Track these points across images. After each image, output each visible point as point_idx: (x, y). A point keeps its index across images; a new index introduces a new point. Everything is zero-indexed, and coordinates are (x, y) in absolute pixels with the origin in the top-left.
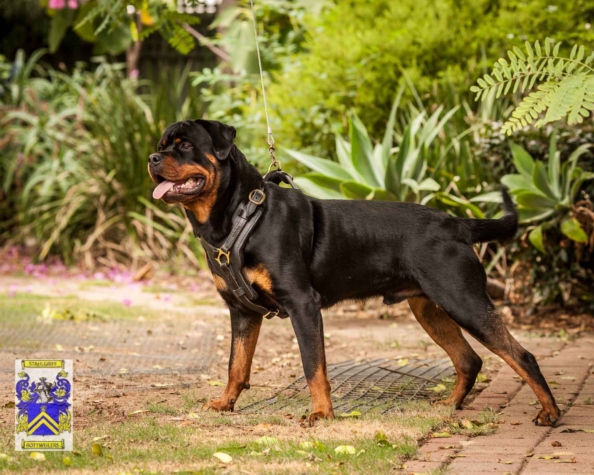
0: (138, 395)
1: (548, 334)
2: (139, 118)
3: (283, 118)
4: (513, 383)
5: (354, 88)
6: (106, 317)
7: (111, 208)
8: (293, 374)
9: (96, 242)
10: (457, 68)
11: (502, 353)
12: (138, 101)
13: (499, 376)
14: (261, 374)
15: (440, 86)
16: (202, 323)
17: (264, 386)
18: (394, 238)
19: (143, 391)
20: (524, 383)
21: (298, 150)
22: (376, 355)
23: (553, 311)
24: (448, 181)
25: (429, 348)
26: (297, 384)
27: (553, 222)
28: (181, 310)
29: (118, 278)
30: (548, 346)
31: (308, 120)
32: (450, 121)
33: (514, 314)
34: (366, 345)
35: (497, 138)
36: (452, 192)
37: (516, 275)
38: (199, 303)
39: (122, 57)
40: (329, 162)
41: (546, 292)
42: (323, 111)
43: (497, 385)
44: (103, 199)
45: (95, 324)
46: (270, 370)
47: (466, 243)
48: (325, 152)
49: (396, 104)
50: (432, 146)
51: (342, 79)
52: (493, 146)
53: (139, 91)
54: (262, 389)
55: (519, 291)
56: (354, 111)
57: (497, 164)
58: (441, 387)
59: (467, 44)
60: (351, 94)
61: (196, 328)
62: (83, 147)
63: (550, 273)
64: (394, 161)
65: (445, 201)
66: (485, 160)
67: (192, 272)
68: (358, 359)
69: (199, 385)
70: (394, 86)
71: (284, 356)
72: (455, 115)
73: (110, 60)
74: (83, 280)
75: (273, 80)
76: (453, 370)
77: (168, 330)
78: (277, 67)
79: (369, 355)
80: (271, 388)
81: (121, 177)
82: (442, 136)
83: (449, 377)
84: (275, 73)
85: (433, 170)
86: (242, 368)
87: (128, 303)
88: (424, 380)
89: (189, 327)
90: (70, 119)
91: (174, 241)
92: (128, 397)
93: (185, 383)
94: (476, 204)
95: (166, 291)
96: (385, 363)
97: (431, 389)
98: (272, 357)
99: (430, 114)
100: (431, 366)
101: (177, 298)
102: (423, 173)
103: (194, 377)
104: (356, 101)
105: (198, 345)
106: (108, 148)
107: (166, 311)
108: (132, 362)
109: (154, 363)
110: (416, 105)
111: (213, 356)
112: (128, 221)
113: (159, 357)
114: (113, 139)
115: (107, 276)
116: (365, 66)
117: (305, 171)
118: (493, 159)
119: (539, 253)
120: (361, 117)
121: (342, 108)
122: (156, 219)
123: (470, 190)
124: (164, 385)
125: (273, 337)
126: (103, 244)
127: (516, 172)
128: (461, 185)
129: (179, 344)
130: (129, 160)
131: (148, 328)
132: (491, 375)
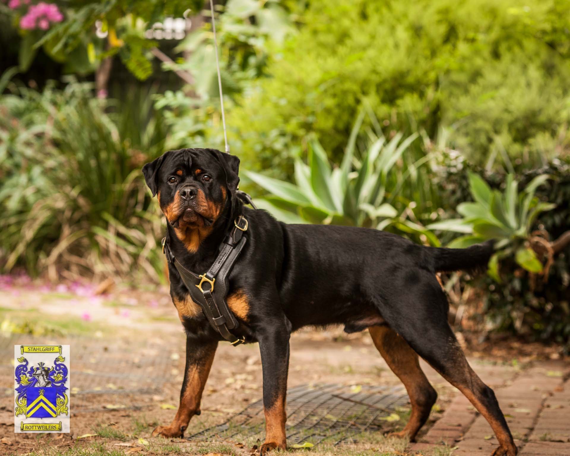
0: (88, 416)
1: (500, 362)
2: (105, 137)
3: (244, 141)
4: (467, 414)
5: (313, 113)
6: (64, 331)
7: (75, 223)
8: (246, 398)
9: (60, 256)
10: (416, 96)
11: (462, 386)
12: (105, 120)
13: (453, 406)
14: (214, 396)
15: (398, 114)
16: (158, 341)
17: (216, 411)
18: (356, 262)
19: (94, 413)
20: (477, 414)
21: (259, 172)
22: (330, 380)
23: (505, 339)
24: (405, 207)
25: (383, 374)
26: (249, 410)
27: (508, 252)
28: (139, 326)
29: (80, 291)
30: (500, 375)
31: (268, 143)
32: (408, 149)
33: (468, 341)
34: (319, 368)
35: (455, 166)
36: (408, 218)
37: (469, 302)
38: (156, 319)
39: (91, 77)
40: (287, 185)
41: (499, 320)
42: (283, 134)
43: (450, 416)
44: (68, 214)
45: (53, 338)
46: (223, 392)
47: (428, 270)
48: (283, 175)
49: (356, 130)
50: (390, 173)
51: (302, 104)
52: (450, 174)
53: (107, 110)
54: (215, 414)
55: (473, 318)
56: (314, 136)
57: (453, 192)
58: (394, 417)
59: (426, 73)
60: (311, 119)
61: (153, 346)
62: (50, 163)
63: (503, 302)
64: (352, 186)
65: (401, 227)
66: (441, 188)
67: (152, 287)
68: (311, 384)
69: (150, 408)
70: (353, 113)
71: (239, 377)
72: (413, 143)
73: (80, 79)
74: (46, 292)
75: (237, 104)
76: (407, 399)
77: (124, 346)
78: (239, 91)
79: (323, 379)
80: (223, 412)
81: (86, 193)
82: (400, 163)
83: (403, 405)
84: (237, 96)
85: (390, 196)
86: (194, 396)
87: (87, 317)
88: (378, 409)
89: (144, 344)
90: (40, 136)
91: (135, 257)
92: (78, 418)
93: (136, 405)
94: (432, 231)
95: (125, 305)
96: (339, 389)
97: (384, 419)
98: (226, 377)
99: (388, 141)
100: (385, 393)
101: (136, 313)
102: (380, 198)
103: (146, 398)
104: (316, 126)
105: (153, 364)
106: (75, 165)
107: (124, 328)
108: (85, 380)
109: (108, 381)
110: (374, 131)
111: (167, 376)
112: (91, 236)
113: (113, 375)
114: (80, 156)
115: (69, 288)
116: (325, 91)
117: (263, 193)
118: (450, 187)
119: (494, 282)
120: (321, 142)
121: (301, 132)
122: (119, 235)
123: (426, 216)
124: (115, 407)
125: (227, 357)
126: (67, 257)
127: (473, 201)
128: (418, 211)
129: (133, 363)
130: (94, 177)
131: (105, 344)
132: (445, 405)
